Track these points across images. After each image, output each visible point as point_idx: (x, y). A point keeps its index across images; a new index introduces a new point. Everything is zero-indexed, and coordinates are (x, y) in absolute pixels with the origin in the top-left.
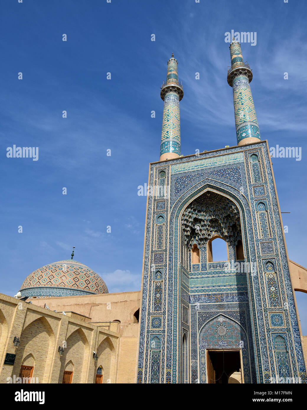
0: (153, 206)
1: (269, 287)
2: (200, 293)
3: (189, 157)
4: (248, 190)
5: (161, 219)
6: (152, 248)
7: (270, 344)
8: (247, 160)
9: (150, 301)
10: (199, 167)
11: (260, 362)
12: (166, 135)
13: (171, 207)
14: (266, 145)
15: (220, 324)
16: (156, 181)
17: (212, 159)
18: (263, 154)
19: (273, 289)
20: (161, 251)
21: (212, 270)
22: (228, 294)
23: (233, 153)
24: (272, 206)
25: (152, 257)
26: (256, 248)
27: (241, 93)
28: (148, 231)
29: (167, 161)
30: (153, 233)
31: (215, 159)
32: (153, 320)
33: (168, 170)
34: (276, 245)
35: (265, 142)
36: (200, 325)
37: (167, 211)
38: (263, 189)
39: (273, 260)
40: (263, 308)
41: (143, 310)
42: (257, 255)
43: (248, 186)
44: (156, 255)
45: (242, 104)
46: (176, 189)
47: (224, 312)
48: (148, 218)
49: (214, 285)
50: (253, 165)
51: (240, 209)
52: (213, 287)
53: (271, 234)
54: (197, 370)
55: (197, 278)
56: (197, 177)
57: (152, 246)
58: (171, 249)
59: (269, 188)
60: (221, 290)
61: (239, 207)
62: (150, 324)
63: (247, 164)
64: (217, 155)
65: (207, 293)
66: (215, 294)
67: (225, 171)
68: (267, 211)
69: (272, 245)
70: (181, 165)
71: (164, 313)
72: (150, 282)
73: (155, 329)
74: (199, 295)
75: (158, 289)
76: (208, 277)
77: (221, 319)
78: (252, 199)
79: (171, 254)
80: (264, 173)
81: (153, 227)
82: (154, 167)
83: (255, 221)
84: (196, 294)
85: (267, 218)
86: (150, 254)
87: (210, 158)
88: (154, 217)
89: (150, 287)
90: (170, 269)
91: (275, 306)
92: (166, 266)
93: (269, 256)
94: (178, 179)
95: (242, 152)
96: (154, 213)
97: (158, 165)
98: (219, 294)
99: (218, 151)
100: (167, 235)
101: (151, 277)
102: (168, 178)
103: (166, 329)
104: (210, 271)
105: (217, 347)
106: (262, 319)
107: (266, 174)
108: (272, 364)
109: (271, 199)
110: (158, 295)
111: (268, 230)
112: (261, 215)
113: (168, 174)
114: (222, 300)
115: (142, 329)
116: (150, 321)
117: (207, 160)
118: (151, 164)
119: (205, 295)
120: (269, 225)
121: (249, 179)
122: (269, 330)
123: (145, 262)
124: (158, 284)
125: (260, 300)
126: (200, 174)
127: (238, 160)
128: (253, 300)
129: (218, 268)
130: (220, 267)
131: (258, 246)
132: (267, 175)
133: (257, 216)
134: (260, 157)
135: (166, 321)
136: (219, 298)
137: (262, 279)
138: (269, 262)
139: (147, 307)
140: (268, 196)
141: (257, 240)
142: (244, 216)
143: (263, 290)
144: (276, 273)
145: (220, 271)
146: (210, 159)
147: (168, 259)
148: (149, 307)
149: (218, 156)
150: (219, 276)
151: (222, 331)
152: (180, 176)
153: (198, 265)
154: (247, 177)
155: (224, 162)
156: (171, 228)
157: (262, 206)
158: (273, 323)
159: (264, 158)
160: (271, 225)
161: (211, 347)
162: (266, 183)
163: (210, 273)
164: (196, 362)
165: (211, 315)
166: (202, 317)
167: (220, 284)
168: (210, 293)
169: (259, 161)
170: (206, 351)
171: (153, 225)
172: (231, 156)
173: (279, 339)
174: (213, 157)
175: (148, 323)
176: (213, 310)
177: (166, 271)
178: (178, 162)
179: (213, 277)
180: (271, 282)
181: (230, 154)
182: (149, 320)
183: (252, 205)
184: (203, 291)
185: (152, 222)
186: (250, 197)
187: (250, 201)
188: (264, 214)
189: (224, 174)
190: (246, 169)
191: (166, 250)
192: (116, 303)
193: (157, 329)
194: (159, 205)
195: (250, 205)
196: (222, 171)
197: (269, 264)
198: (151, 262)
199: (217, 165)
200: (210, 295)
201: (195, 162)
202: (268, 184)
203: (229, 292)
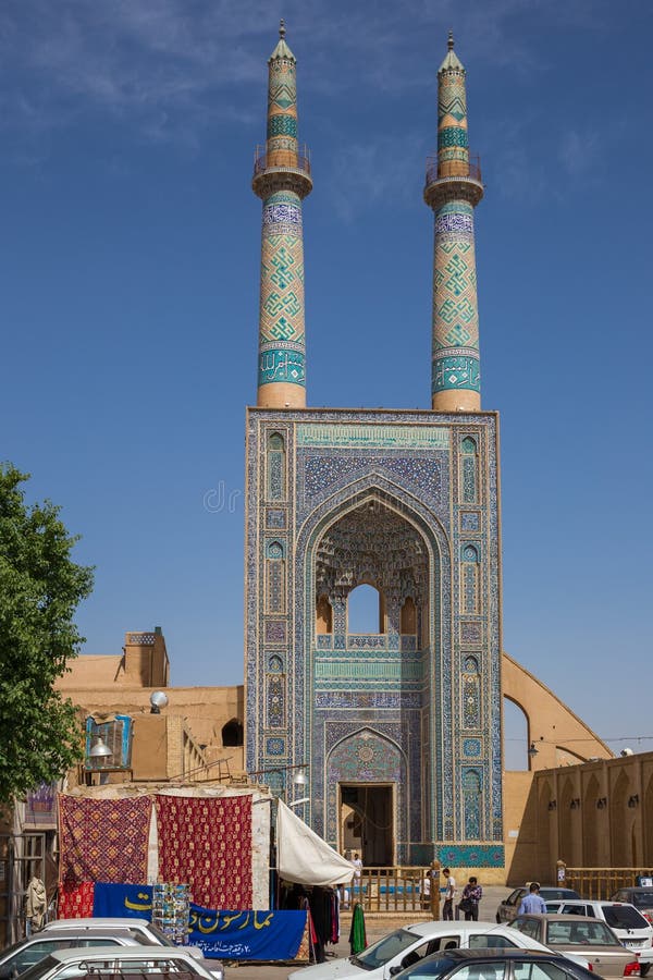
0: (258, 516)
1: (466, 698)
2: (331, 690)
3: (339, 412)
4: (452, 516)
5: (276, 549)
6: (261, 609)
7: (458, 782)
8: (455, 448)
9: (261, 710)
10: (359, 441)
11: (440, 805)
12: (279, 330)
13: (298, 527)
14: (495, 421)
15: (365, 743)
16: (262, 456)
17: (388, 428)
18: (487, 441)
19: (471, 700)
20: (280, 617)
21: (355, 649)
22: (381, 693)
23: (430, 426)
24: (488, 557)
25: (261, 628)
26: (453, 631)
27: (456, 257)
28: (251, 573)
29: (286, 411)
30: (261, 578)
31: (393, 429)
32: (268, 742)
33: (291, 435)
34: (485, 630)
35: (495, 415)
36: (330, 743)
37: (290, 534)
38: (478, 519)
39: (478, 655)
40: (454, 729)
41: (249, 725)
42: (453, 644)
43: (451, 506)
44: (269, 624)
45: (457, 293)
46: (310, 485)
47: (373, 725)
48: (249, 544)
49: (357, 676)
50: (466, 462)
51: (430, 550)
52: (356, 680)
53: (479, 609)
54: (322, 815)
55: (327, 661)
56: (354, 466)
57: (261, 604)
58: (299, 614)
59: (488, 519)
60: (369, 686)
61: (429, 546)
62: (264, 749)
63: (455, 457)
64: (398, 422)
65: (344, 690)
66: (358, 694)
67: (410, 463)
68: (478, 565)
69: (480, 628)
70: (321, 428)
71: (290, 731)
72: (261, 675)
73: (273, 757)
74: (329, 694)
75: (276, 689)
76: (347, 662)
77: (366, 736)
78: (456, 535)
79: (299, 625)
80: (485, 485)
81: (261, 564)
82: (259, 418)
83: (457, 581)
84: (324, 690)
85: (477, 578)
86: (258, 621)
87: (383, 424)
88: (261, 543)
89: (261, 684)
90: (298, 654)
91: (471, 727)
92: (290, 647)
93: (472, 647)
94: (312, 462)
95: (448, 426)
96: (262, 533)
97: (266, 417)
98: (365, 694)
99: (401, 413)
100: (291, 587)
101: (261, 666)
102: (291, 454)
103: (293, 757)
104: (351, 651)
105: (356, 780)
106: (451, 745)
107: (488, 488)
108: (458, 809)
109: (489, 543)
110: (276, 700)
111: (476, 600)
112: (466, 569)
113: (291, 445)
114: (370, 705)
115: (251, 756)
116: (264, 744)
117: (375, 428)
118: (250, 410)
119: (341, 693)
120: (479, 591)
121: (456, 493)
122: (458, 761)
123: (249, 636)
124: (276, 680)
125: (450, 716)
126: (361, 460)
127: (439, 443)
128: (438, 716)
129: (367, 646)
130: (370, 645)
131: (456, 629)
132: (489, 491)
133: (461, 570)
134: (479, 445)
135: (293, 744)
136: (365, 699)
137: (457, 684)
138: (471, 657)
139: (257, 720)
140: (484, 536)
141: (457, 618)
142: (437, 566)
143: (457, 702)
144: (479, 676)
145: (370, 651)
146: (382, 428)
147: (294, 634)
148: (261, 719)
149: (399, 425)
150: (367, 662)
151: (367, 755)
152: (318, 456)
153: (329, 637)
154: (452, 487)
155: (410, 442)
156: (299, 571)
157: (470, 553)
158: (465, 752)
159: (488, 450)
160: (482, 592)
161: (347, 780)
162: (484, 507)
163: (350, 655)
164: (322, 803)
165: (350, 727)
166: (333, 730)
167: (368, 676)
168: (351, 690)
169: (477, 456)
170: (338, 786)
171: (261, 560)
172: (425, 430)
173: (471, 775)
174: (389, 425)
175: (261, 747)
176: (355, 720)
177: (290, 657)
178: (314, 418)
179: (357, 662)
180: (470, 690)
181: (424, 425)
182: (261, 742)
183: (457, 547)
184: (337, 686)
185: (258, 554)
186: (452, 532)
187: (453, 540)
188: (473, 570)
189: (407, 471)
190: (451, 468)
191: (289, 617)
192: (183, 706)
193: (278, 757)
194: (273, 517)
195: (452, 549)
196: (405, 464)
197: (471, 661)
198: (261, 637)
199: (397, 445)
200: (349, 693)
201: (350, 426)
202: (489, 511)
203: (383, 690)
